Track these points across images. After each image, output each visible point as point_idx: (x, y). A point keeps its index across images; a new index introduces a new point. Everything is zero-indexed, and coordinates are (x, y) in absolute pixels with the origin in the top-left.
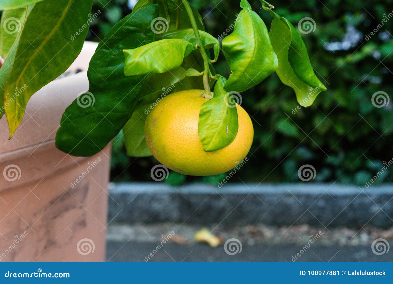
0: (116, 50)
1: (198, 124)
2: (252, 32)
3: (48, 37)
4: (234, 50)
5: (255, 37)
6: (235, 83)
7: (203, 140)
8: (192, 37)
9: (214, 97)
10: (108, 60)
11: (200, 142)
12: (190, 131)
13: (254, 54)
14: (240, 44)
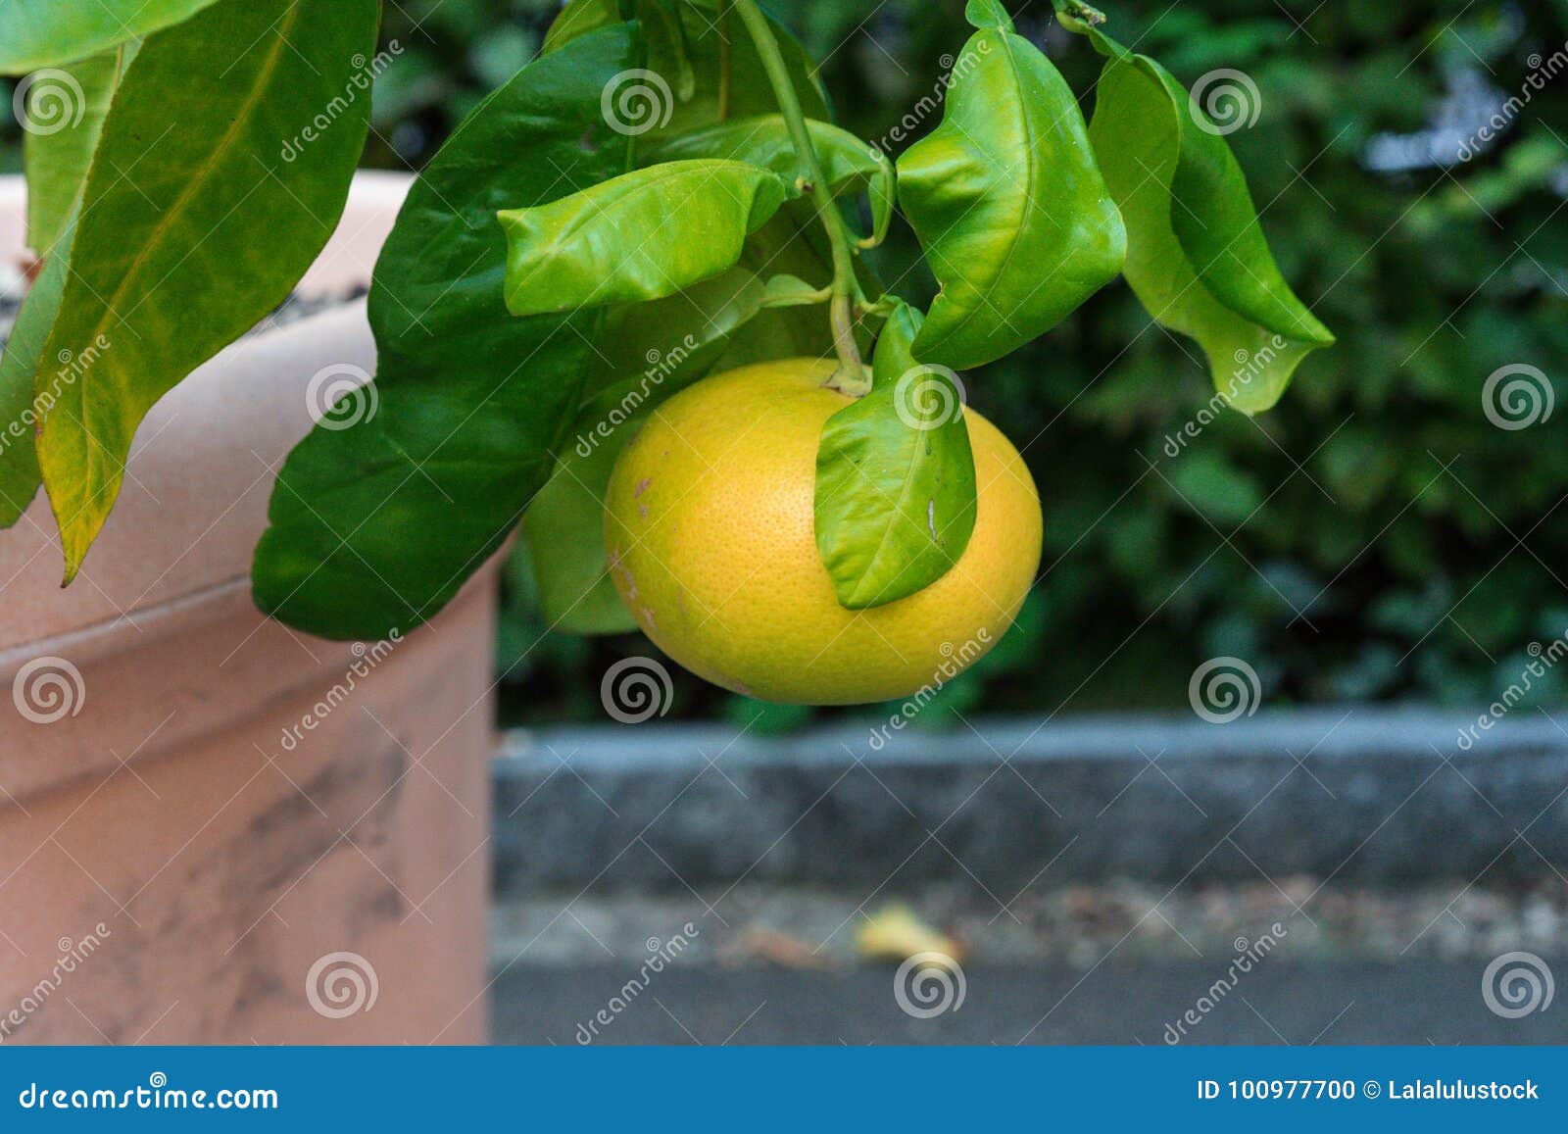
0: (478, 212)
1: (813, 501)
2: (1018, 124)
3: (203, 173)
4: (947, 197)
5: (1028, 141)
6: (954, 328)
7: (833, 565)
8: (779, 150)
9: (872, 390)
10: (448, 251)
11: (824, 571)
12: (782, 528)
13: (1025, 208)
14: (970, 171)
